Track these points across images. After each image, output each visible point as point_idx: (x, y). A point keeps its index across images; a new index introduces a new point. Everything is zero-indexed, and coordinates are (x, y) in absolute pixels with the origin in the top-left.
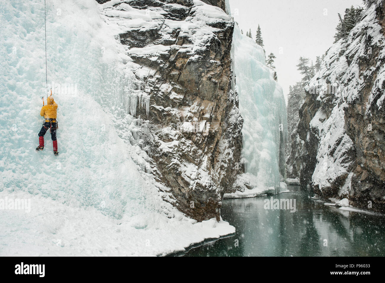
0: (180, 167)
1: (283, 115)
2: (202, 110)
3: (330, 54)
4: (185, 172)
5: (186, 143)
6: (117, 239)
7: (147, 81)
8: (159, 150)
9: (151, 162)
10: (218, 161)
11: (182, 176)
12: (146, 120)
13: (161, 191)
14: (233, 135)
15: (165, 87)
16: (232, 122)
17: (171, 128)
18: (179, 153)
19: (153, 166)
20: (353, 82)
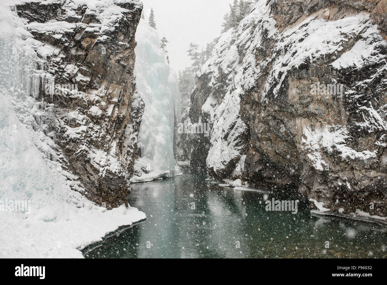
0: (89, 153)
1: (177, 100)
2: (109, 94)
3: (220, 42)
4: (94, 159)
5: (94, 128)
6: (29, 235)
7: (51, 61)
8: (66, 136)
9: (57, 149)
10: (124, 147)
11: (92, 163)
12: (50, 103)
13: (68, 179)
14: (136, 120)
15: (71, 68)
16: (135, 106)
17: (77, 112)
18: (87, 139)
19: (59, 153)
20: (250, 71)
